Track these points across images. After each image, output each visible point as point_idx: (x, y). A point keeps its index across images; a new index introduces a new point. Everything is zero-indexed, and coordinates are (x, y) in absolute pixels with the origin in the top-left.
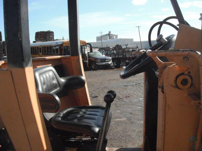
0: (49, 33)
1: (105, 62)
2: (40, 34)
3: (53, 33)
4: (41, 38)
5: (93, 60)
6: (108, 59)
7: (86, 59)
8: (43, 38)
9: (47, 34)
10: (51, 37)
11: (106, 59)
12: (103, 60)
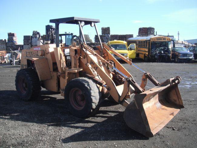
0: (150, 29)
1: (187, 56)
2: (143, 30)
3: (154, 29)
4: (143, 34)
5: (177, 54)
6: (188, 54)
7: (170, 52)
8: (145, 34)
9: (149, 30)
10: (152, 32)
11: (187, 54)
12: (185, 54)
